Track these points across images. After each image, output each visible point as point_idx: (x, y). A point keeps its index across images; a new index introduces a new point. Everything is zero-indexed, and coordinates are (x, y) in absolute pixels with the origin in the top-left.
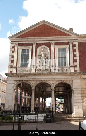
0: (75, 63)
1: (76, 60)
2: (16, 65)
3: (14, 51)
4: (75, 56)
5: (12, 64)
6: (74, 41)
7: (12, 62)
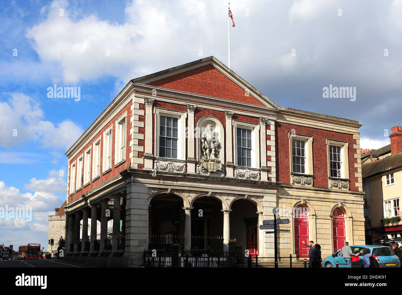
0: (269, 164)
1: (270, 157)
2: (151, 152)
3: (145, 118)
4: (268, 148)
5: (141, 149)
6: (270, 118)
7: (141, 143)
